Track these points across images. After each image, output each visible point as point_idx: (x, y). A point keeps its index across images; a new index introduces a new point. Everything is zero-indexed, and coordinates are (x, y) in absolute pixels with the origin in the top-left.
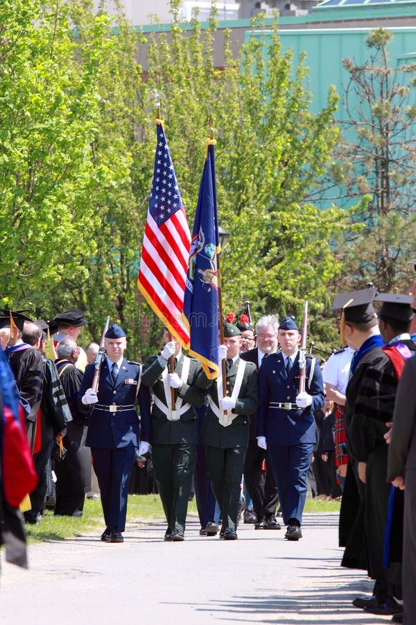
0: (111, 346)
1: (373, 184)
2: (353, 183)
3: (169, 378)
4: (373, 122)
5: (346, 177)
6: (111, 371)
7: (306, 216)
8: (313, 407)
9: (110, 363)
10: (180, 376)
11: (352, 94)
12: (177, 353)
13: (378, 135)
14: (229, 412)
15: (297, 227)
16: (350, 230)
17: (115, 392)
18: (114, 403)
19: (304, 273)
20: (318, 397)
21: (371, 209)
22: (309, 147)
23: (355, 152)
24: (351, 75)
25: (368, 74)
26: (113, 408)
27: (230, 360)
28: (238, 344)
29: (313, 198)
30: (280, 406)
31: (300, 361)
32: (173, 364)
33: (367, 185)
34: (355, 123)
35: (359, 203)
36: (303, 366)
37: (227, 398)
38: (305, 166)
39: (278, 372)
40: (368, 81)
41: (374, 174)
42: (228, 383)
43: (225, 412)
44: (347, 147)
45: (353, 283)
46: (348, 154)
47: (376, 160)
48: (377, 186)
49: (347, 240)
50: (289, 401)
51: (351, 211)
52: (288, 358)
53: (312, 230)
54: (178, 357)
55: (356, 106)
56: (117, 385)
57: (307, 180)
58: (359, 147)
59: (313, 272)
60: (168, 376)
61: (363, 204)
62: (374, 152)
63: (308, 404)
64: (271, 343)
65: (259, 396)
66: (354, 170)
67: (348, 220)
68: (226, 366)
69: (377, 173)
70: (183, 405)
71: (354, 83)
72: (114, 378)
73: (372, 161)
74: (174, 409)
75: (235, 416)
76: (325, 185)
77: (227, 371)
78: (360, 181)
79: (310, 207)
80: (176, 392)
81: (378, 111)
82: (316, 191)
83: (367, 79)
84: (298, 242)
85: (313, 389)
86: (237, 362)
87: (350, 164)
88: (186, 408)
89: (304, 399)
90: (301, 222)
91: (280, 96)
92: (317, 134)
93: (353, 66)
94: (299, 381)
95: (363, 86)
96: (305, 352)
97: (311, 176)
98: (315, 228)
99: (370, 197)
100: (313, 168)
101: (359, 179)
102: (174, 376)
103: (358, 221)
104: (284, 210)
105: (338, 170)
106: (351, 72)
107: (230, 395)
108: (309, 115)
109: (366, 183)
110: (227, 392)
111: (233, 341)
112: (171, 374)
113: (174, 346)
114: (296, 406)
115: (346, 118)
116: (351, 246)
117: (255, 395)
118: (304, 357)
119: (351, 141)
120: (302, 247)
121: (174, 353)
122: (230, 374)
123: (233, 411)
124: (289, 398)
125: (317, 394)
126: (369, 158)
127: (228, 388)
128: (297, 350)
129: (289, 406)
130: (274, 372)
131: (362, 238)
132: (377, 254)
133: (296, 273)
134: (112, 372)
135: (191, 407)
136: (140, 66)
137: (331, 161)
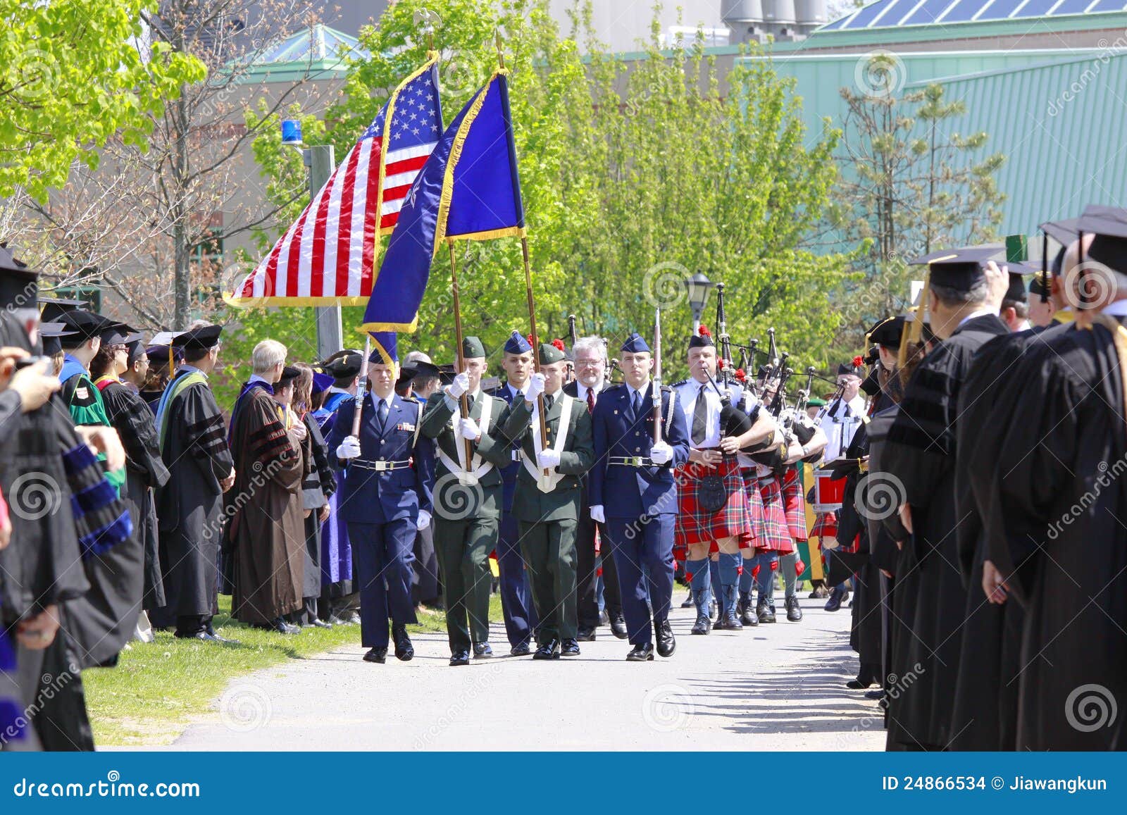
0: (377, 375)
1: (875, 226)
2: (853, 226)
3: (461, 426)
4: (875, 158)
5: (844, 220)
6: (377, 410)
7: (801, 264)
8: (674, 461)
9: (376, 399)
10: (477, 422)
11: (851, 126)
12: (472, 387)
13: (880, 172)
14: (552, 470)
15: (790, 275)
16: (849, 279)
17: (383, 441)
18: (382, 458)
19: (798, 327)
20: (681, 448)
21: (873, 255)
22: (804, 187)
23: (855, 192)
24: (849, 107)
25: (869, 104)
26: (380, 466)
27: (549, 397)
28: (560, 374)
29: (808, 243)
30: (626, 461)
31: (654, 396)
32: (467, 405)
33: (868, 229)
34: (854, 159)
35: (859, 247)
36: (658, 403)
37: (548, 452)
38: (801, 208)
39: (621, 413)
40: (869, 112)
41: (877, 216)
42: (549, 430)
43: (546, 471)
44: (845, 186)
45: (853, 337)
46: (848, 194)
47: (878, 200)
48: (880, 230)
49: (847, 289)
50: (638, 454)
51: (850, 257)
52: (635, 392)
53: (807, 278)
54: (475, 394)
55: (855, 140)
56: (386, 431)
57: (801, 224)
58: (858, 186)
59: (807, 325)
60: (460, 421)
61: (864, 248)
62: (876, 192)
63: (668, 459)
64: (595, 372)
65: (593, 447)
66: (853, 212)
67: (847, 267)
68: (545, 404)
69: (879, 214)
70: (482, 463)
71: (853, 116)
72: (381, 421)
73: (874, 201)
74: (469, 469)
75: (561, 476)
76: (822, 229)
77: (546, 413)
78: (861, 224)
79: (804, 252)
80: (472, 446)
81: (879, 146)
82: (811, 235)
83: (867, 111)
84: (791, 292)
85: (672, 437)
86: (560, 399)
87: (849, 205)
88: (487, 468)
89: (662, 451)
90: (794, 270)
91: (773, 130)
92: (813, 172)
93: (852, 96)
94: (653, 425)
95: (864, 119)
96: (659, 384)
97: (806, 219)
98: (810, 276)
99: (873, 241)
100: (809, 210)
101: (859, 221)
102: (469, 422)
103: (860, 269)
104: (775, 256)
105: (836, 212)
106: (850, 103)
107: (552, 446)
108: (802, 151)
109: (867, 226)
110: (548, 443)
111: (553, 370)
112: (464, 420)
113: (467, 380)
114: (650, 462)
115: (846, 154)
116: (850, 297)
117: (588, 446)
118: (659, 391)
119: (851, 180)
120: (796, 298)
121: (467, 388)
122: (551, 416)
123: (557, 469)
124: (638, 449)
125: (679, 443)
126: (870, 198)
127: (549, 437)
128: (648, 380)
129: (639, 462)
130: (616, 412)
131: (864, 288)
132: (880, 305)
133: (790, 327)
134: (379, 412)
135: (494, 468)
136: (618, 97)
137: (828, 202)
